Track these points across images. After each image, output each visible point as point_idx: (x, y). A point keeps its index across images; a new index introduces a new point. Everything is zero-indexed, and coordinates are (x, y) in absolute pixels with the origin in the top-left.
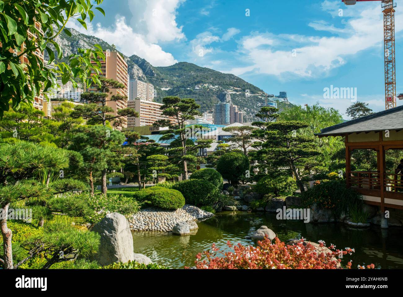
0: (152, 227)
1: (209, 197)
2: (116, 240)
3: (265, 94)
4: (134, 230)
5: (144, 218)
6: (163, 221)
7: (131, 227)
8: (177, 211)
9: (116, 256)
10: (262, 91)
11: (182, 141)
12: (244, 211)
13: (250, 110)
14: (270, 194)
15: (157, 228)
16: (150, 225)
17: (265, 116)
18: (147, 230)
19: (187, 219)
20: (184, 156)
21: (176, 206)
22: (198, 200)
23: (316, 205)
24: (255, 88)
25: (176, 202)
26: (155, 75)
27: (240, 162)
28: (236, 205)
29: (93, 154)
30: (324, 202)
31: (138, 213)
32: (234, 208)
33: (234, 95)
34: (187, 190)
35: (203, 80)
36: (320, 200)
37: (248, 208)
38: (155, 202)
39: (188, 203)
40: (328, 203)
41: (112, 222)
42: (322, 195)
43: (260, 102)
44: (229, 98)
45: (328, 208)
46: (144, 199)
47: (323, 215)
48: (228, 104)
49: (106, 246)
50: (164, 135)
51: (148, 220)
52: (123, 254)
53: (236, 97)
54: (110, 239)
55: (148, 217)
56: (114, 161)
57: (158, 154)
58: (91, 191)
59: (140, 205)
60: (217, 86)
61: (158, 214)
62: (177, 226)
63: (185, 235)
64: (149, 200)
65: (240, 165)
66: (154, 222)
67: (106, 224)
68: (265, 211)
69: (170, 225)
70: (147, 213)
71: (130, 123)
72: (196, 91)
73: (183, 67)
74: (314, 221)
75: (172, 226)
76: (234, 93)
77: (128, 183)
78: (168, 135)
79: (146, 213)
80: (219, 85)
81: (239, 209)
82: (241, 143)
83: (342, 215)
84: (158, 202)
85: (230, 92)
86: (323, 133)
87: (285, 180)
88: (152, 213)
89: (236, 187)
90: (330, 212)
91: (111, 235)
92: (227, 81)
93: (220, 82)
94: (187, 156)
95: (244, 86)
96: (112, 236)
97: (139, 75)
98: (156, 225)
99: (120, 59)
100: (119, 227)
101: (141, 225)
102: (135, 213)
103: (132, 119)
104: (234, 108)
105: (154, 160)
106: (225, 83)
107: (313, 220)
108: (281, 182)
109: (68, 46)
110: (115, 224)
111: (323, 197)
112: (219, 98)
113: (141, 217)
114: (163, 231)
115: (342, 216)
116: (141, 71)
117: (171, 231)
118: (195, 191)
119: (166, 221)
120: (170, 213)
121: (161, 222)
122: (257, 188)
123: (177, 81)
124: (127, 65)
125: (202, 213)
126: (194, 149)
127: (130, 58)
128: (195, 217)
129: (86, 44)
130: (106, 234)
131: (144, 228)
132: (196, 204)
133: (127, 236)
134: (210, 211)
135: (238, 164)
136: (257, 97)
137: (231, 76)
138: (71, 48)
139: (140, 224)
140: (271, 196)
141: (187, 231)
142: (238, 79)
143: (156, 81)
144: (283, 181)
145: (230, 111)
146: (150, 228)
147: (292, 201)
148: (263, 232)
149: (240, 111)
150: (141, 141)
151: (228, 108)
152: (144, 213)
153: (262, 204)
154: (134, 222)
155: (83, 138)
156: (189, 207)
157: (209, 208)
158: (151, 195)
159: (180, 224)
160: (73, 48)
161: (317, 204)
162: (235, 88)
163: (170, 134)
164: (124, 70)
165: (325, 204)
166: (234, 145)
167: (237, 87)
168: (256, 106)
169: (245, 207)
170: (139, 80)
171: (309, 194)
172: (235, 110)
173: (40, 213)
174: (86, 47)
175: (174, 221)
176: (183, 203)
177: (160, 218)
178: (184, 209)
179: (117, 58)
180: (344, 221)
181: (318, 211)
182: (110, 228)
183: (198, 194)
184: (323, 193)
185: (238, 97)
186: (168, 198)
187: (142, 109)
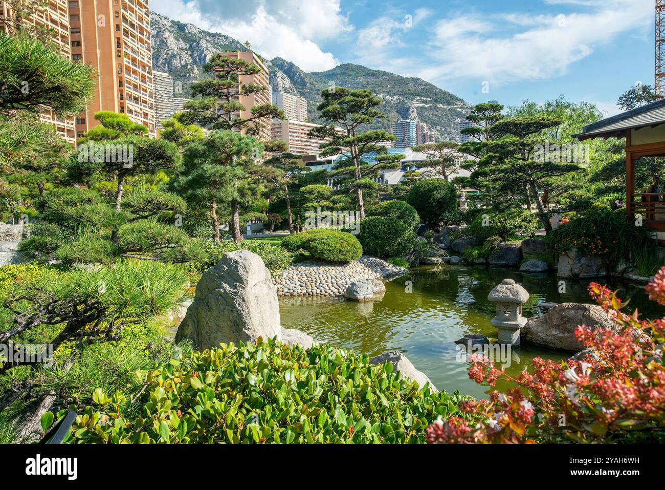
0: (312, 290)
1: (399, 244)
2: (244, 300)
3: (467, 105)
4: (285, 295)
5: (299, 276)
6: (329, 281)
7: (280, 289)
8: (351, 265)
9: (247, 332)
10: (462, 101)
11: (355, 157)
12: (453, 264)
13: (446, 129)
14: (494, 237)
15: (321, 291)
16: (310, 287)
17: (481, 119)
18: (304, 295)
19: (366, 277)
20: (358, 181)
21: (348, 257)
22: (382, 249)
23: (576, 250)
24: (452, 97)
25: (348, 251)
26: (308, 85)
27: (443, 193)
28: (441, 256)
29: (214, 174)
30: (589, 244)
31: (290, 269)
32: (437, 260)
33: (421, 108)
34: (365, 233)
35: (376, 89)
36: (582, 242)
37: (461, 260)
38: (316, 251)
39: (367, 253)
40: (597, 246)
41: (236, 267)
42: (585, 233)
43: (459, 117)
44: (413, 114)
45: (596, 254)
46: (298, 247)
47: (588, 266)
48: (413, 121)
49: (226, 313)
50: (325, 149)
51: (305, 279)
52: (259, 328)
53: (424, 111)
54: (233, 299)
55: (306, 275)
56: (249, 189)
57: (316, 184)
58: (214, 236)
59: (292, 257)
60: (396, 97)
61: (322, 269)
62: (352, 287)
63: (365, 301)
64: (305, 249)
65: (442, 198)
66: (316, 281)
67: (224, 272)
68: (487, 264)
69: (341, 286)
70: (304, 268)
73: (347, 72)
74: (573, 275)
75: (343, 288)
76: (421, 105)
77: (274, 231)
78: (333, 148)
79: (302, 269)
80: (400, 94)
81: (446, 261)
82: (439, 168)
83: (621, 265)
84: (321, 251)
85: (416, 104)
86: (587, 132)
87: (518, 215)
88: (311, 269)
89: (437, 231)
90: (599, 261)
91: (235, 291)
92: (411, 89)
93: (400, 90)
94: (363, 181)
95: (436, 94)
96: (236, 293)
97: (286, 86)
98: (318, 287)
99: (257, 62)
100: (250, 276)
101: (295, 287)
102: (285, 268)
104: (422, 127)
105: (311, 193)
106: (408, 92)
107: (571, 274)
108: (512, 218)
109: (186, 49)
110: (241, 271)
111: (587, 237)
112: (400, 114)
113: (295, 275)
114: (330, 295)
115: (619, 266)
116: (287, 80)
117: (343, 296)
118: (377, 234)
119: (333, 280)
120: (340, 269)
121: (326, 282)
122: (473, 229)
124: (267, 71)
125: (391, 267)
126: (372, 172)
127: (271, 61)
128: (378, 274)
129: (209, 45)
130: (225, 290)
131: (299, 291)
132: (379, 255)
133: (267, 294)
134: (401, 265)
135: (439, 196)
136: (455, 111)
137: (416, 80)
138: (190, 52)
139: (294, 285)
140: (496, 240)
141: (370, 294)
142: (427, 84)
143: (309, 93)
144: (516, 216)
145: (417, 131)
146: (310, 290)
147: (532, 246)
148: (508, 289)
149: (431, 131)
150: (290, 161)
151: (414, 127)
152: (299, 268)
153: (483, 254)
154: (284, 283)
155: (196, 149)
156: (368, 260)
157: (400, 261)
158: (309, 240)
159: (357, 283)
160: (193, 52)
161: (578, 248)
162: (422, 98)
163: (335, 147)
164: (264, 78)
165: (592, 248)
166: (428, 172)
167: (425, 97)
168: (454, 123)
169: (455, 259)
170: (286, 92)
171: (561, 233)
172: (423, 130)
173: (99, 252)
174: (210, 49)
175: (347, 279)
176: (360, 252)
177: (325, 276)
178: (361, 263)
179: (254, 61)
180: (623, 274)
181: (579, 260)
182: (234, 280)
183: (382, 239)
184: (587, 231)
185: (427, 111)
186: (337, 245)
187: (290, 134)
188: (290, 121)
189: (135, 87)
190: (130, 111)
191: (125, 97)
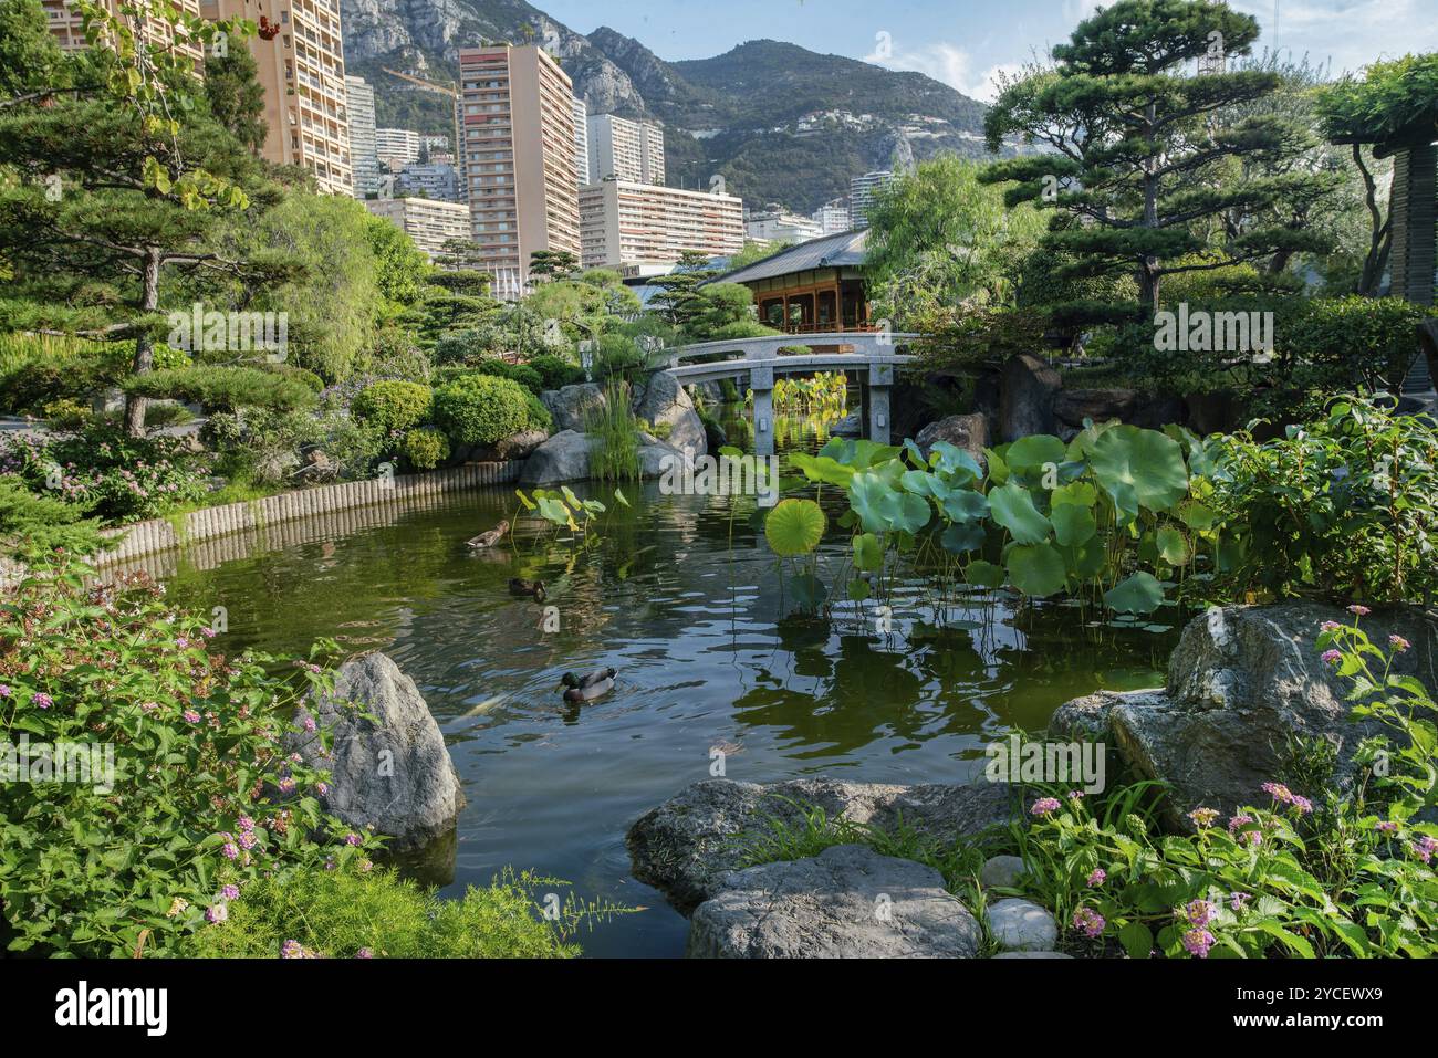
26: (672, 91)
33: (922, 141)
44: (905, 155)
53: (929, 147)
60: (867, 117)
71: (590, 252)
72: (803, 135)
73: (759, 58)
76: (923, 134)
80: (874, 111)
85: (909, 132)
92: (900, 97)
93: (877, 100)
95: (956, 109)
97: (622, 94)
99: (546, 65)
103: (598, 241)
106: (894, 104)
112: (875, 156)
116: (625, 81)
123: (742, 104)
127: (589, 37)
137: (914, 78)
142: (936, 86)
143: (674, 109)
162: (926, 119)
164: (563, 96)
167: (931, 115)
179: (540, 65)
185: (935, 147)
187: (621, 210)
188: (619, 183)
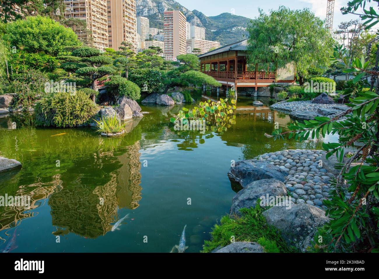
35: (238, 24)
72: (233, 31)
97: (198, 22)
99: (181, 15)
123: (221, 25)
164: (184, 21)
187: (196, 44)
188: (195, 39)
189: (130, 28)
190: (127, 37)
191: (126, 31)
